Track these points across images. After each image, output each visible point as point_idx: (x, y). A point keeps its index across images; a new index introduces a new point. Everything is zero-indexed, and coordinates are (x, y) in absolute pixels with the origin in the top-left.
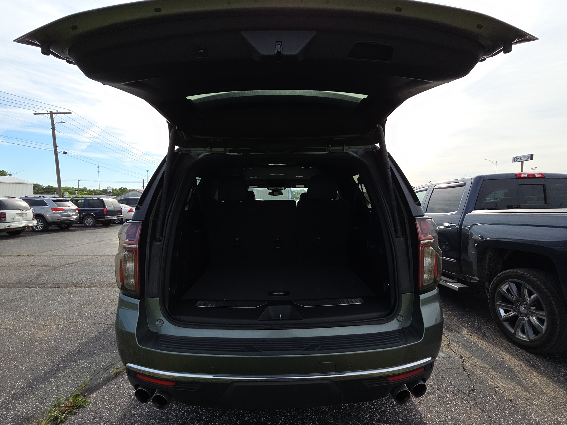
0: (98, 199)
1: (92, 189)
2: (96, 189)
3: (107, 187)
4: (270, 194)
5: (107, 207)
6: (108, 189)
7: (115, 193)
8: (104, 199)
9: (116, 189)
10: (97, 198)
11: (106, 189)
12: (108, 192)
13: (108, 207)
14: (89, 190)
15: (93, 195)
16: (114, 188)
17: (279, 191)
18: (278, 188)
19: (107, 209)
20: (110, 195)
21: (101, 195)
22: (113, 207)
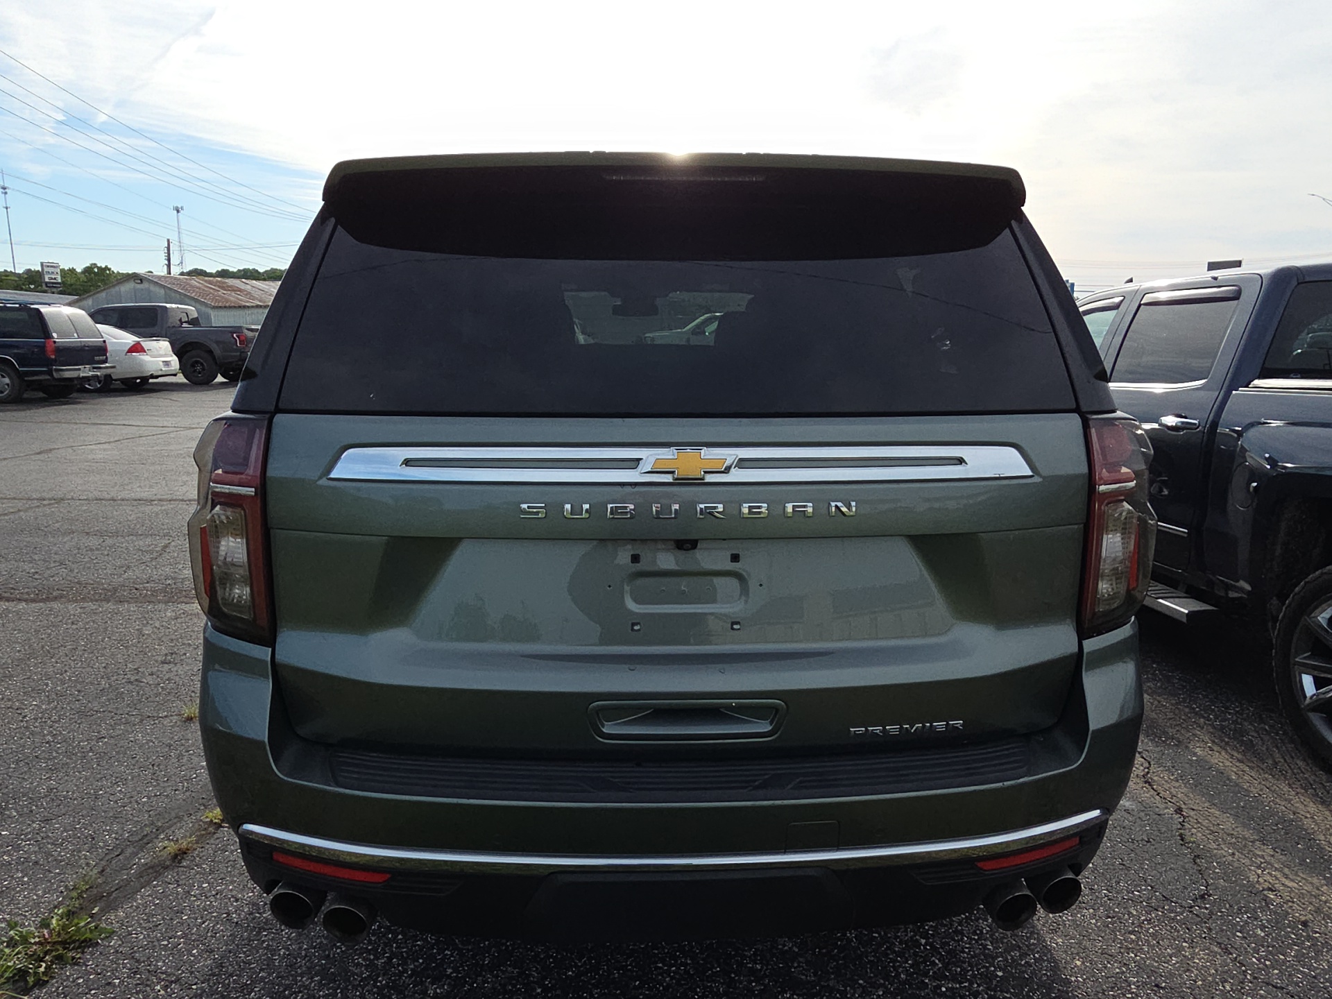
0: (24, 308)
3: (42, 264)
5: (55, 335)
6: (46, 269)
7: (70, 285)
8: (40, 309)
9: (72, 271)
10: (16, 304)
11: (39, 269)
12: (47, 280)
13: (59, 336)
16: (67, 269)
19: (55, 342)
21: (22, 289)
22: (75, 335)
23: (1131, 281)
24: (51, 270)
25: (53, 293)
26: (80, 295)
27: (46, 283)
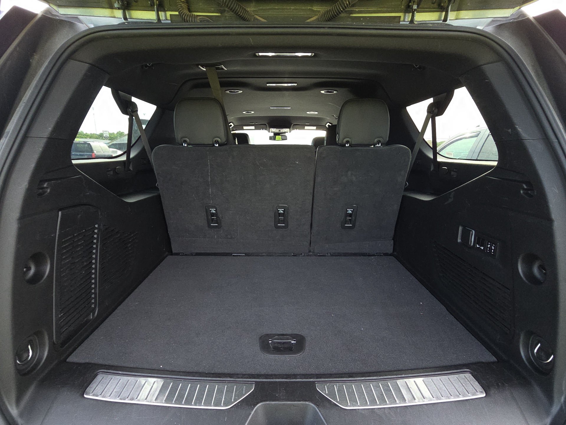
1: (89, 133)
2: (92, 133)
3: (103, 131)
4: (271, 138)
5: (95, 152)
6: (104, 133)
7: (112, 137)
8: (92, 144)
9: (113, 133)
10: (84, 142)
11: (102, 133)
12: (104, 136)
13: (97, 152)
14: (86, 133)
15: (88, 139)
16: (111, 132)
17: (283, 134)
18: (281, 130)
19: (95, 154)
20: (107, 139)
21: (98, 139)
22: (102, 152)
23: (479, 126)
24: (105, 133)
25: (106, 140)
26: (112, 140)
27: (104, 137)
